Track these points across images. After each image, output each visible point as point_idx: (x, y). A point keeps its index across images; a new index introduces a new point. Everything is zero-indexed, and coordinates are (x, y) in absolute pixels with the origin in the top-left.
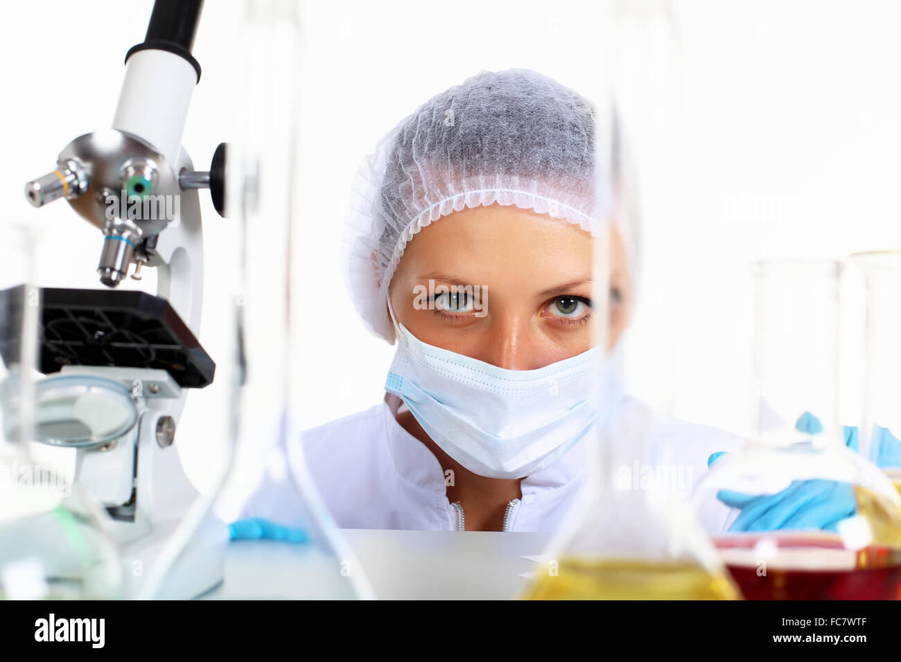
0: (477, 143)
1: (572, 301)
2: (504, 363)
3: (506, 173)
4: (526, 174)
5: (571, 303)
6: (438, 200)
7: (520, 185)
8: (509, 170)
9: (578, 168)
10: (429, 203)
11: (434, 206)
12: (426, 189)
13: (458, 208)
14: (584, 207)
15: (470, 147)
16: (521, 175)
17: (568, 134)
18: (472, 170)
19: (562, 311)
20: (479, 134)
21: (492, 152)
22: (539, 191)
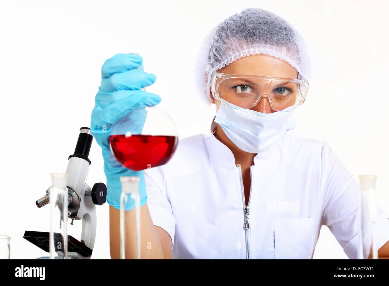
0: (254, 32)
1: (283, 89)
2: (261, 111)
3: (265, 43)
4: (272, 44)
5: (282, 90)
6: (240, 52)
7: (270, 47)
8: (266, 42)
9: (288, 43)
10: (236, 53)
11: (238, 54)
12: (235, 48)
13: (243, 56)
14: (290, 57)
15: (252, 34)
16: (270, 44)
17: (284, 31)
18: (252, 42)
19: (280, 93)
20: (255, 29)
21: (260, 36)
22: (276, 50)
